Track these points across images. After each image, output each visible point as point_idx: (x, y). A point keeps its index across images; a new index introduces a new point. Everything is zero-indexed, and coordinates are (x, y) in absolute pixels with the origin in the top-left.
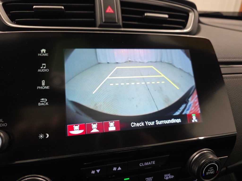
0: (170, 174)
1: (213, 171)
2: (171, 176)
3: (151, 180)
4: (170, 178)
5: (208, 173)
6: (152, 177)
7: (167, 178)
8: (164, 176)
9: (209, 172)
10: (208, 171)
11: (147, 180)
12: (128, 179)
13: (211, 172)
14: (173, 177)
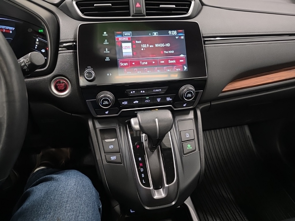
6: (160, 98)
7: (168, 100)
13: (190, 95)
14: (171, 99)
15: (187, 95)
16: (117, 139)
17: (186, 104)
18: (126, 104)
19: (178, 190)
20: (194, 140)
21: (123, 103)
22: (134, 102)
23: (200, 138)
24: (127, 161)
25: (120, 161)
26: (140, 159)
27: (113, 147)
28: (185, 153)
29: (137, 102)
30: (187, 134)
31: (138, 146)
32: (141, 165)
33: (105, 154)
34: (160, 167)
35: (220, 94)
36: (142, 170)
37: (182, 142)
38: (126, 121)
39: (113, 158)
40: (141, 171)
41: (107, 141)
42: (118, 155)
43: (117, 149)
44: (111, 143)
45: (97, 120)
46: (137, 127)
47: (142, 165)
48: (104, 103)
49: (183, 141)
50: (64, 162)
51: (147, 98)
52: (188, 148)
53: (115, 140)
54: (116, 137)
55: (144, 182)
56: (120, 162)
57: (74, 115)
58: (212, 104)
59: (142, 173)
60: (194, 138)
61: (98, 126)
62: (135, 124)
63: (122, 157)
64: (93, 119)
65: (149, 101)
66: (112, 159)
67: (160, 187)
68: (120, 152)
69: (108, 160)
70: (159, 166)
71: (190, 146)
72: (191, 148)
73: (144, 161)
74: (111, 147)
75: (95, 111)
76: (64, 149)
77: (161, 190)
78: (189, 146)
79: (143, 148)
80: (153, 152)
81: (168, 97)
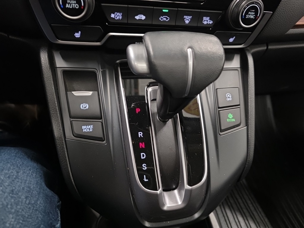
0: (209, 18)
1: (253, 15)
2: (210, 21)
3: (190, 20)
4: (208, 23)
5: (248, 16)
6: (191, 17)
7: (205, 23)
8: (203, 19)
9: (250, 15)
10: (249, 13)
11: (185, 18)
12: (167, 11)
13: (251, 16)
14: (211, 22)
15: (247, 13)
16: (96, 92)
17: (234, 37)
18: (118, 18)
19: (206, 194)
20: (239, 106)
21: (113, 16)
22: (137, 17)
23: (249, 104)
24: (115, 136)
25: (101, 135)
26: (140, 134)
27: (87, 108)
28: (223, 128)
29: (143, 17)
30: (229, 96)
31: (138, 110)
32: (142, 145)
33: (72, 120)
34: (176, 151)
35: (291, 30)
36: (143, 156)
37: (219, 108)
38: (118, 61)
39: (87, 129)
40: (142, 158)
41: (76, 93)
42: (98, 123)
43: (96, 110)
44: (85, 99)
45: (59, 52)
46: (141, 66)
47: (144, 147)
48: (67, 6)
49: (220, 106)
50: (28, 123)
51: (164, 11)
52: (228, 120)
53: (92, 94)
54: (96, 89)
55: (145, 180)
56: (102, 138)
57: (13, 38)
58: (270, 47)
59: (144, 161)
60: (238, 104)
61: (60, 63)
62: (138, 58)
63: (105, 128)
64: (52, 48)
65: (167, 19)
66: (85, 130)
67: (174, 187)
68: (101, 118)
69: (76, 131)
70: (174, 149)
71: (232, 117)
72: (234, 120)
73: (147, 140)
74: (84, 106)
75: (51, 26)
76: (29, 106)
77: (176, 191)
78: (230, 116)
79: (147, 114)
80: (165, 122)
81: (207, 16)
